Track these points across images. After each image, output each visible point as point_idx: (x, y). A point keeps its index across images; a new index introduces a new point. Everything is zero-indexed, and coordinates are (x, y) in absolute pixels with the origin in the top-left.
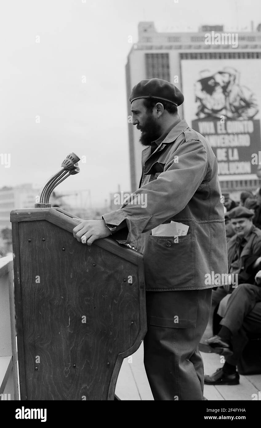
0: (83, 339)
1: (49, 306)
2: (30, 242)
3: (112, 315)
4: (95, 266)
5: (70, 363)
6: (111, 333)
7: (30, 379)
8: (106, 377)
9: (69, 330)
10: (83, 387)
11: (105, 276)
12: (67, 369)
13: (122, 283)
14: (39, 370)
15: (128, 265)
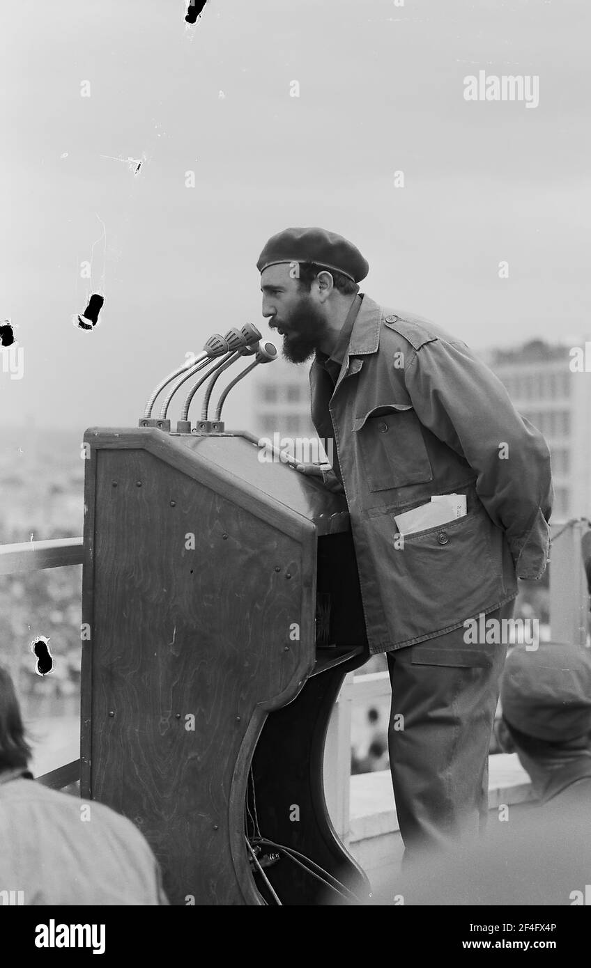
0: (197, 669)
1: (141, 603)
2: (115, 486)
3: (250, 630)
4: (225, 538)
5: (170, 711)
6: (247, 664)
7: (99, 731)
8: (232, 744)
9: (172, 651)
10: (189, 757)
11: (242, 559)
12: (165, 720)
13: (272, 574)
14: (115, 716)
15: (285, 541)
